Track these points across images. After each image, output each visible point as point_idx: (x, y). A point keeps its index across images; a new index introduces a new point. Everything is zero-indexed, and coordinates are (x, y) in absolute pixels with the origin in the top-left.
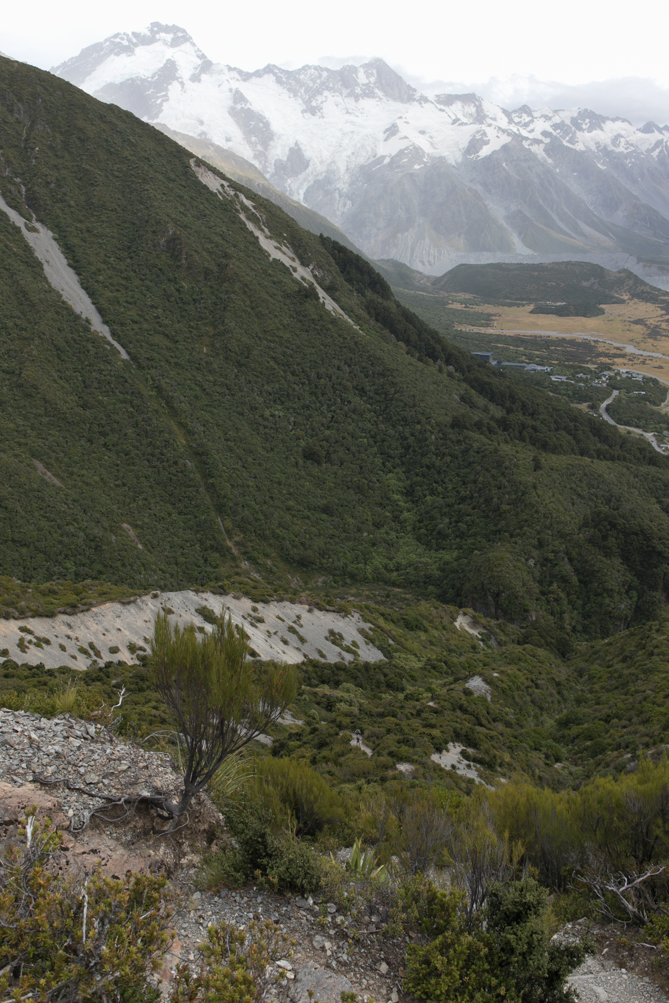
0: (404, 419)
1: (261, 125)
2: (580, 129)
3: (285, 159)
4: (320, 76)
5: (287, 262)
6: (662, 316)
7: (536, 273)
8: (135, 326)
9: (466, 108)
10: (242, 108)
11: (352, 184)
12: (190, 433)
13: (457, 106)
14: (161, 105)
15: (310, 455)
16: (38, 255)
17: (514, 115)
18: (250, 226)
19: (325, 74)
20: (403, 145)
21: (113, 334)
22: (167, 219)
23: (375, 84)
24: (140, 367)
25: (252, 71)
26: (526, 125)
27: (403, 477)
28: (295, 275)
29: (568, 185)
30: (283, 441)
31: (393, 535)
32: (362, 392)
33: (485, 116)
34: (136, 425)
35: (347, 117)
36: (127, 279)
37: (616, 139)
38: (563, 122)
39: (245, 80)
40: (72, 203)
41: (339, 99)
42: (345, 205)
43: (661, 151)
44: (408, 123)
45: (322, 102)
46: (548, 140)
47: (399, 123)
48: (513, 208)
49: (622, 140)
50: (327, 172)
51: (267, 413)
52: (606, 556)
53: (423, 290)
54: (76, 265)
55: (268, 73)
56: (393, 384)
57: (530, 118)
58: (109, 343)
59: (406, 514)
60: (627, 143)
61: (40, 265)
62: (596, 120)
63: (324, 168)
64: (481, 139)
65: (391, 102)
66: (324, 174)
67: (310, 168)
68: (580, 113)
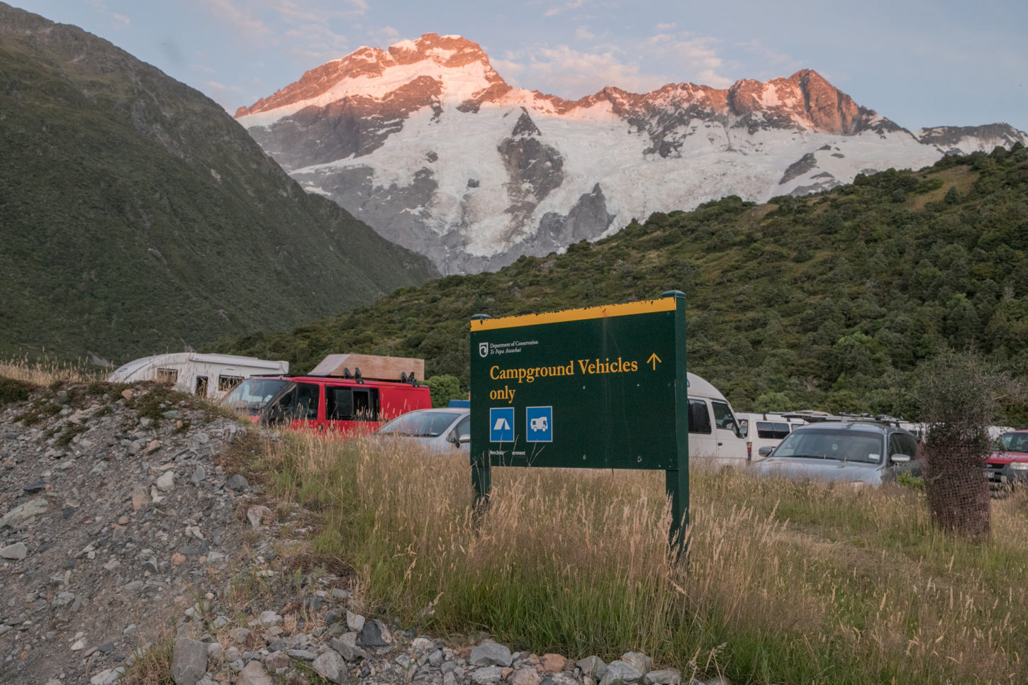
1: (549, 164)
3: (565, 212)
4: (690, 98)
10: (523, 139)
19: (700, 95)
35: (727, 156)
39: (561, 112)
41: (719, 131)
45: (684, 136)
47: (820, 155)
55: (602, 99)
67: (611, 227)
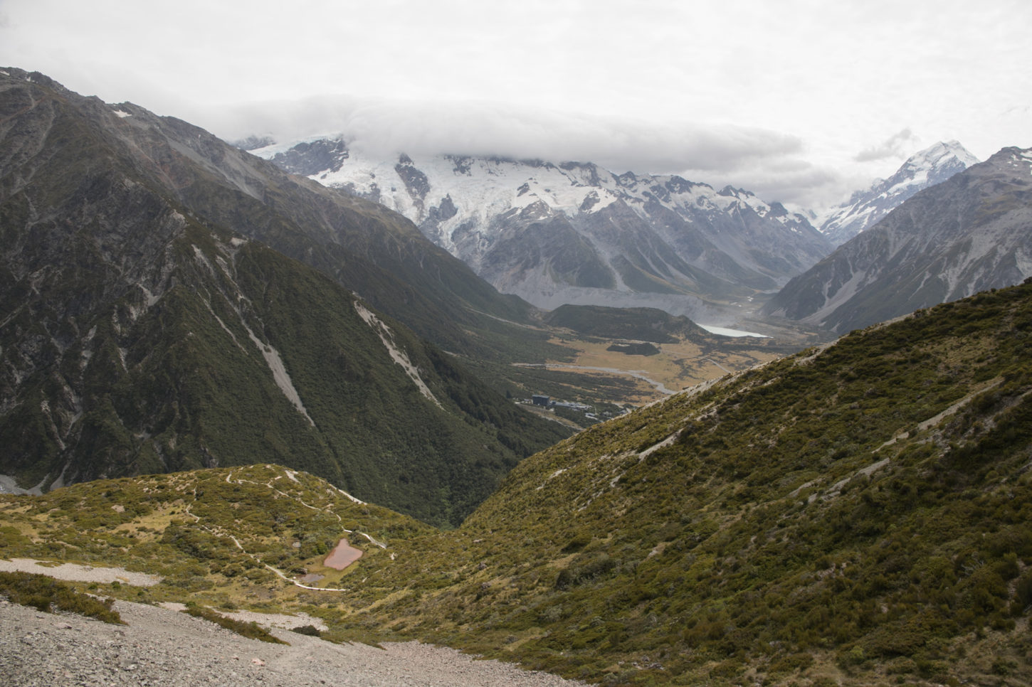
0: (453, 460)
1: (421, 179)
2: (673, 191)
3: (438, 207)
5: (403, 364)
6: (698, 356)
7: (618, 316)
8: (319, 408)
9: (584, 172)
11: (491, 228)
12: (343, 467)
13: (576, 171)
14: (342, 161)
15: (403, 479)
16: (271, 366)
17: (621, 179)
18: (385, 342)
20: (532, 200)
21: (308, 412)
22: (339, 346)
24: (321, 431)
26: (631, 186)
27: (449, 490)
28: (408, 373)
29: (660, 235)
30: (390, 470)
31: (439, 519)
32: (434, 444)
33: (599, 179)
34: (318, 462)
35: (489, 176)
36: (316, 380)
37: (701, 200)
38: (659, 185)
40: (289, 334)
41: (484, 162)
43: (735, 211)
44: (536, 183)
46: (647, 199)
47: (529, 183)
48: (617, 253)
49: (705, 200)
50: (471, 218)
51: (383, 455)
53: (535, 324)
54: (290, 372)
56: (450, 440)
57: (634, 182)
58: (305, 417)
59: (448, 510)
60: (709, 203)
61: (272, 372)
62: (685, 185)
63: (469, 215)
64: (594, 199)
65: (525, 166)
66: (468, 220)
67: (458, 214)
68: (672, 179)
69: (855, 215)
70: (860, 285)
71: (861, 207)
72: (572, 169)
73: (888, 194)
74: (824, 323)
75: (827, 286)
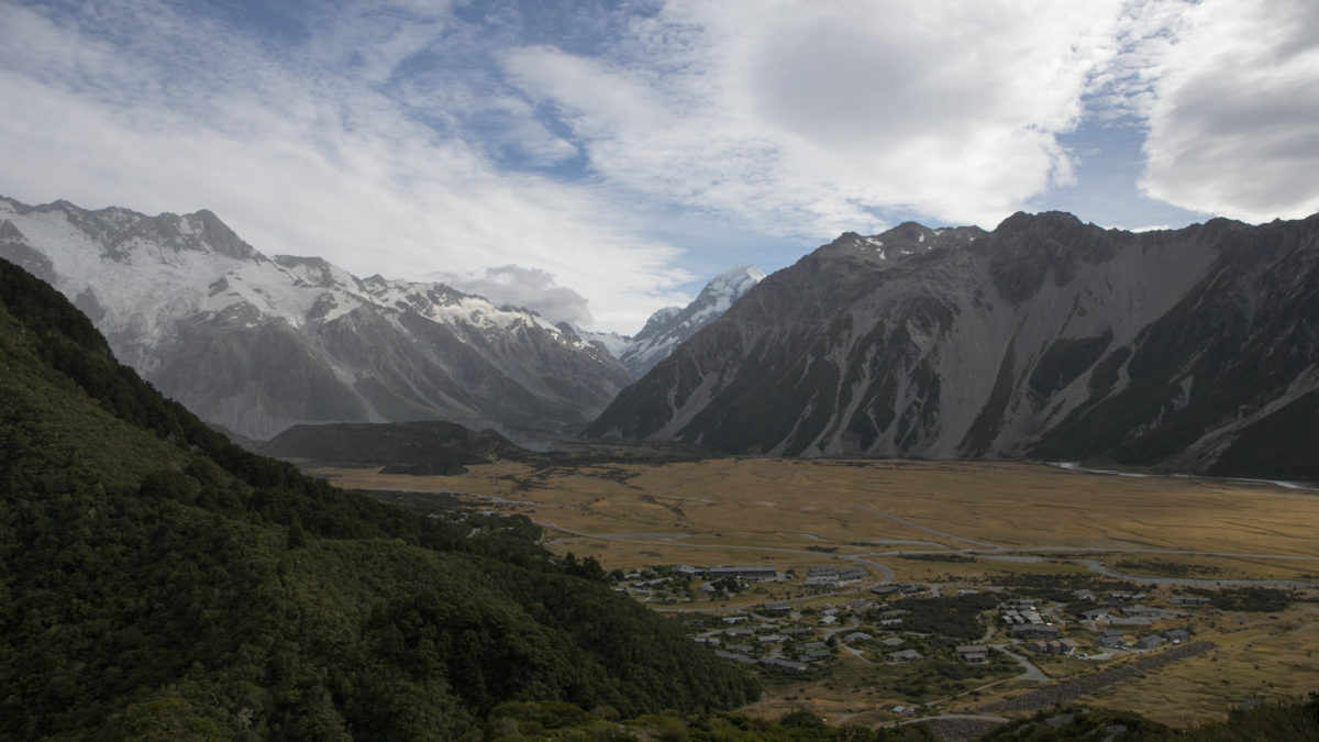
1: (39, 264)
2: (437, 302)
4: (130, 221)
6: (532, 472)
9: (312, 272)
10: (13, 243)
11: (163, 340)
13: (300, 269)
17: (365, 284)
19: (137, 219)
20: (233, 301)
23: (201, 235)
25: (33, 204)
26: (379, 294)
29: (426, 355)
33: (333, 281)
35: (162, 267)
37: (475, 314)
38: (418, 294)
39: (21, 213)
41: (154, 248)
42: (151, 364)
43: (520, 329)
44: (240, 279)
45: (130, 249)
46: (403, 311)
47: (228, 277)
48: (365, 375)
49: (481, 316)
50: (129, 324)
52: (415, 680)
55: (58, 209)
57: (383, 288)
60: (486, 319)
62: (455, 296)
63: (126, 320)
64: (328, 302)
65: (221, 257)
66: (125, 327)
67: (105, 319)
68: (436, 287)
69: (656, 347)
70: (715, 389)
71: (662, 337)
72: (294, 266)
73: (691, 322)
74: (681, 437)
75: (672, 394)
